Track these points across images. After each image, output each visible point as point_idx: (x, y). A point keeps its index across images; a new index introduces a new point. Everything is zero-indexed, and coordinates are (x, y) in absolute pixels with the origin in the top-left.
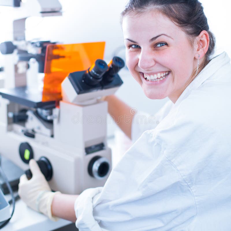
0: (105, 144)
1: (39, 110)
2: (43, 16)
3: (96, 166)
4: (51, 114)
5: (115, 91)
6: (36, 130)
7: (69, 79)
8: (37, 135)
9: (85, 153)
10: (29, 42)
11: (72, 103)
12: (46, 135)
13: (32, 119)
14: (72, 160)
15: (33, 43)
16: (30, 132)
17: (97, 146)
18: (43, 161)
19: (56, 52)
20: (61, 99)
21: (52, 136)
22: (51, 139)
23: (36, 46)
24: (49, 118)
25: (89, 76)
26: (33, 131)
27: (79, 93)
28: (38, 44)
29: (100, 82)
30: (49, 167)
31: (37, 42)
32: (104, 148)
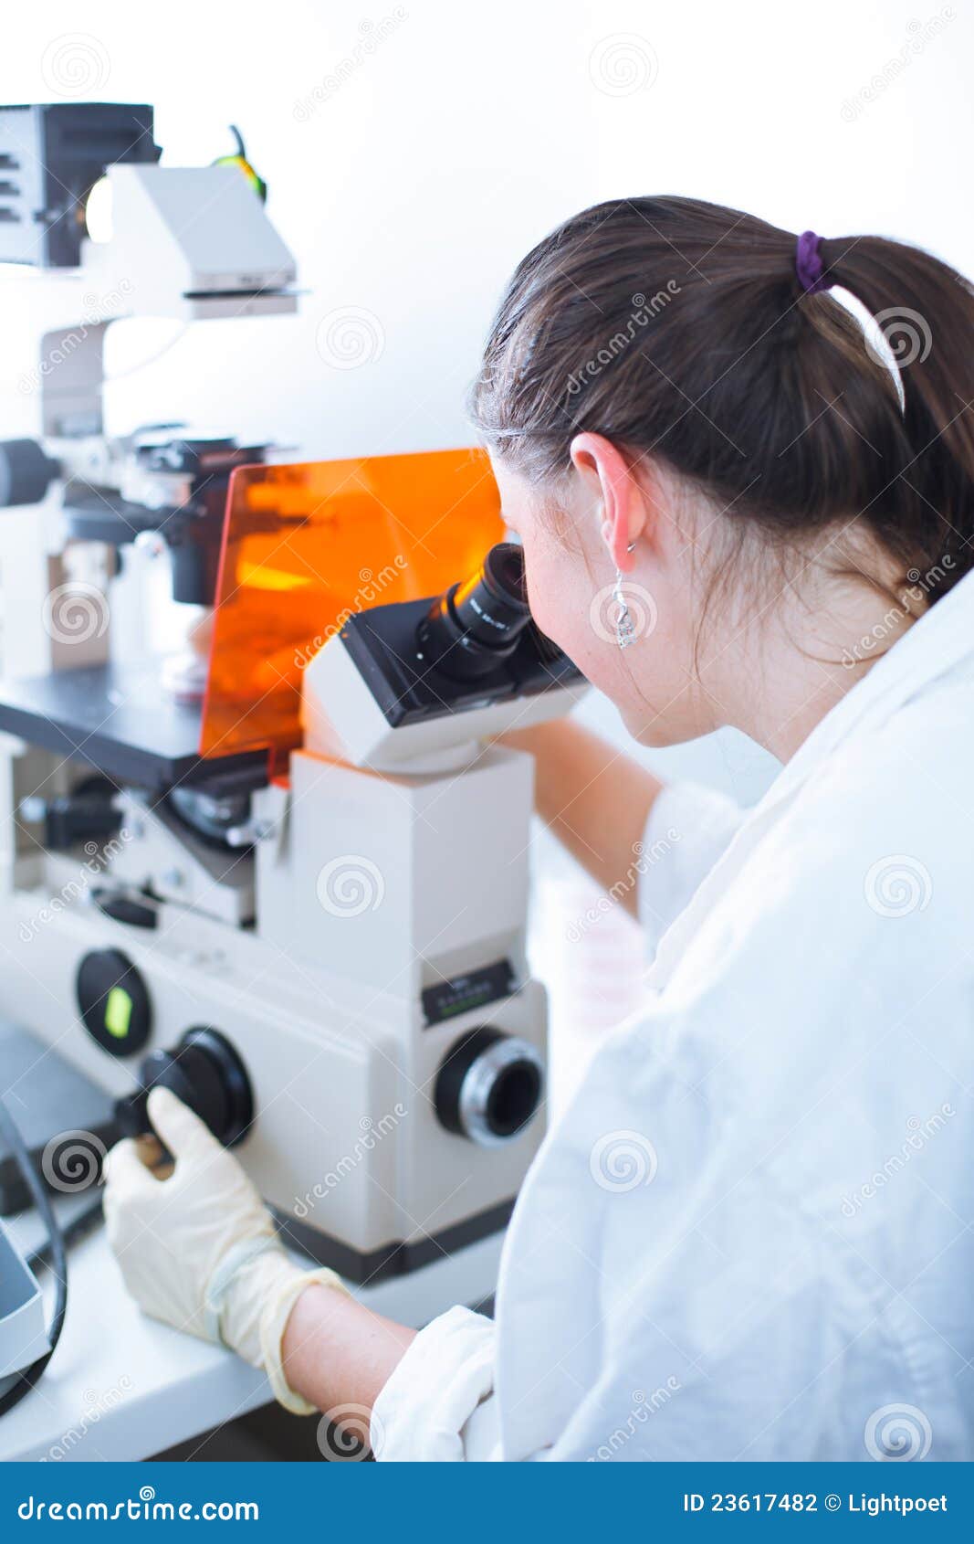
0: (515, 965)
1: (181, 796)
2: (201, 316)
3: (477, 1085)
4: (242, 815)
5: (571, 704)
6: (161, 888)
7: (348, 644)
8: (166, 914)
9: (422, 1020)
10: (126, 443)
11: (365, 770)
12: (215, 918)
13: (141, 831)
14: (356, 1055)
15: (146, 450)
16: (134, 895)
17: (476, 978)
18: (200, 1049)
19: (261, 496)
20: (296, 741)
21: (249, 923)
22: (244, 938)
23: (165, 467)
24: (235, 837)
25: (453, 629)
26: (148, 891)
27: (396, 722)
28: (175, 459)
29: (508, 662)
30: (234, 1079)
31: (168, 446)
32: (513, 986)
